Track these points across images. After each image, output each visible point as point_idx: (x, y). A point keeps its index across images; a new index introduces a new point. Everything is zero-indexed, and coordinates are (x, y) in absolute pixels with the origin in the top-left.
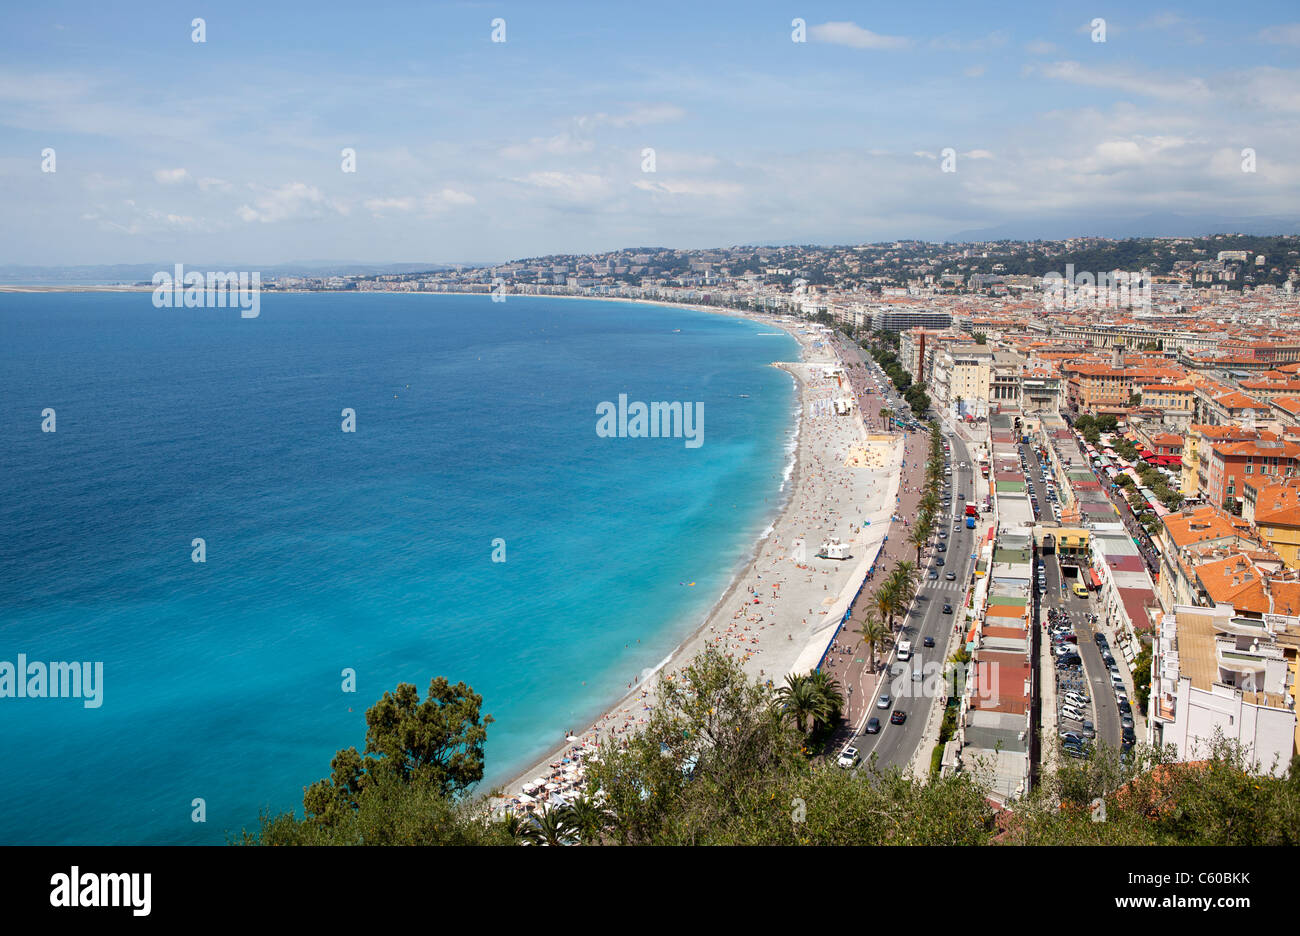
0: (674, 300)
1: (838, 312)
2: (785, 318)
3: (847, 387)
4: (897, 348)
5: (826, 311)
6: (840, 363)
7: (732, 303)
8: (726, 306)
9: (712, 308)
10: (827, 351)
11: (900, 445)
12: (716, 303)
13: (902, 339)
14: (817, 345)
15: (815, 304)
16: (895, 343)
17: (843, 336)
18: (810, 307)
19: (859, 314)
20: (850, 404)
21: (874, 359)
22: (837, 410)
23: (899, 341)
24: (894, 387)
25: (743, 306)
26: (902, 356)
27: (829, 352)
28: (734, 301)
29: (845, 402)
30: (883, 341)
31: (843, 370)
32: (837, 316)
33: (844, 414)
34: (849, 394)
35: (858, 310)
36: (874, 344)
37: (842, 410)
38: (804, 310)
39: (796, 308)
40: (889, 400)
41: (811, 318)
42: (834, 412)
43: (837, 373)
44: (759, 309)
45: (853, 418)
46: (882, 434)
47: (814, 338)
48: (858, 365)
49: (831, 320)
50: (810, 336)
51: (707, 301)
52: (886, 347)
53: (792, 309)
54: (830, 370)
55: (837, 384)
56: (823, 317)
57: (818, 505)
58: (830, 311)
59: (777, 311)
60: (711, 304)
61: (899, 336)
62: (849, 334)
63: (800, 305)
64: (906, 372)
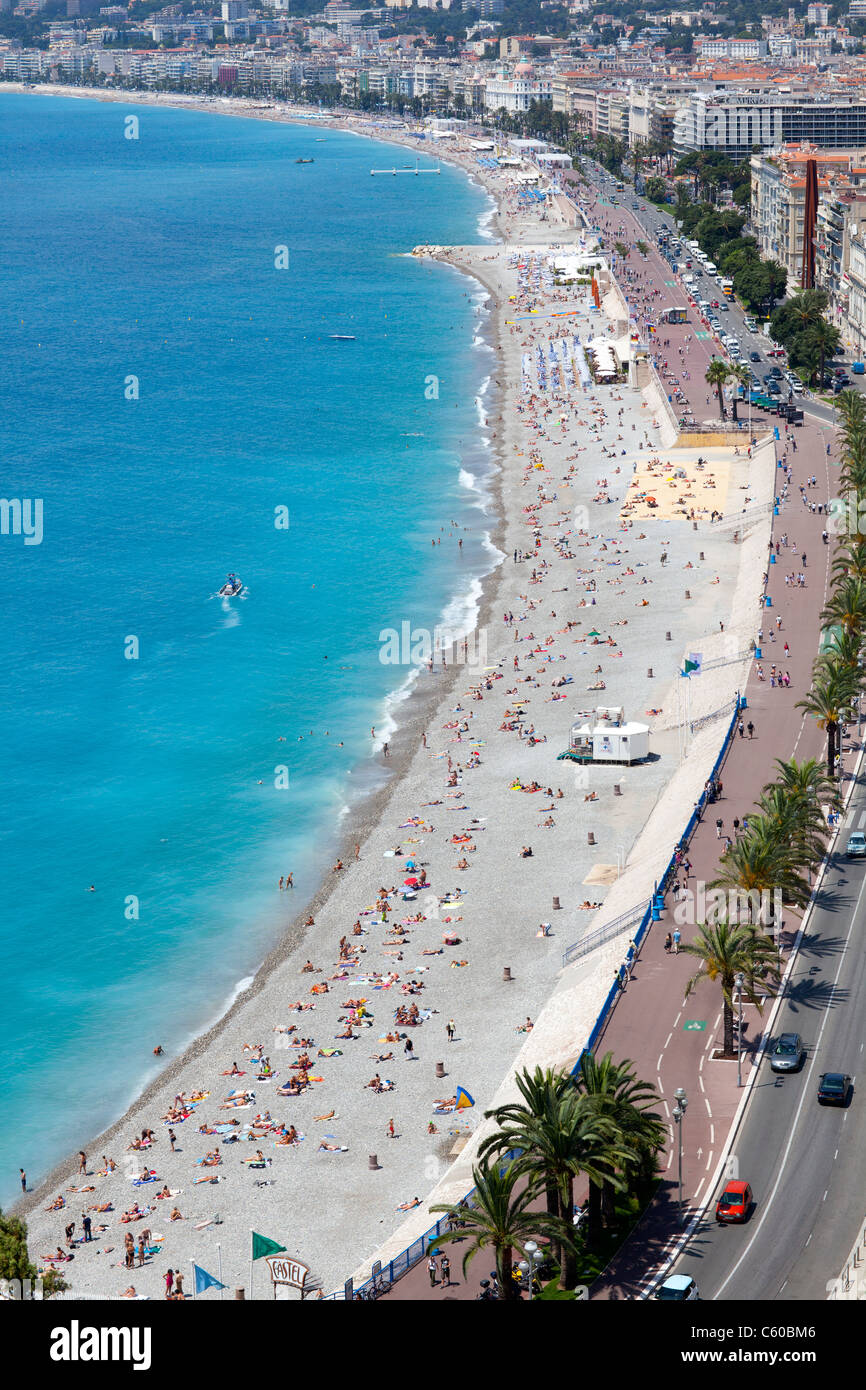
0: (139, 85)
1: (583, 105)
2: (435, 127)
3: (615, 307)
4: (744, 199)
5: (549, 103)
6: (593, 242)
7: (297, 90)
8: (282, 96)
9: (243, 102)
10: (556, 213)
11: (766, 456)
12: (256, 88)
13: (755, 177)
14: (529, 197)
15: (518, 88)
16: (735, 186)
17: (595, 169)
18: (505, 94)
19: (638, 110)
20: (626, 352)
21: (686, 231)
22: (594, 368)
23: (748, 178)
24: (740, 305)
25: (324, 93)
26: (757, 220)
27: (562, 209)
28: (303, 82)
29: (614, 348)
30: (705, 181)
31: (601, 260)
32: (579, 117)
33: (608, 380)
34: (624, 325)
35: (634, 101)
36: (681, 189)
37: (606, 366)
38: (493, 103)
39: (469, 100)
40: (728, 340)
41: (509, 125)
42: (585, 376)
43: (589, 270)
44: (369, 103)
45: (637, 390)
46: (714, 430)
47: (520, 177)
48: (643, 249)
49: (565, 128)
50: (509, 173)
51: (227, 83)
52: (712, 195)
53: (460, 101)
54: (572, 260)
55: (589, 301)
56: (541, 120)
57: (560, 622)
58: (561, 105)
59: (419, 109)
60: (239, 94)
61: (748, 167)
62: (613, 164)
63: (479, 91)
64: (771, 265)
